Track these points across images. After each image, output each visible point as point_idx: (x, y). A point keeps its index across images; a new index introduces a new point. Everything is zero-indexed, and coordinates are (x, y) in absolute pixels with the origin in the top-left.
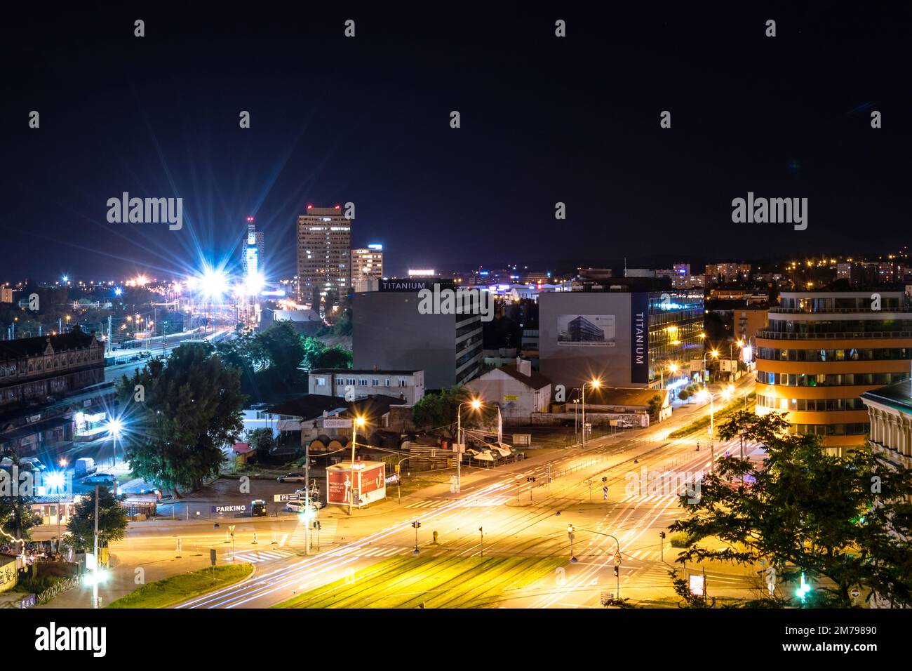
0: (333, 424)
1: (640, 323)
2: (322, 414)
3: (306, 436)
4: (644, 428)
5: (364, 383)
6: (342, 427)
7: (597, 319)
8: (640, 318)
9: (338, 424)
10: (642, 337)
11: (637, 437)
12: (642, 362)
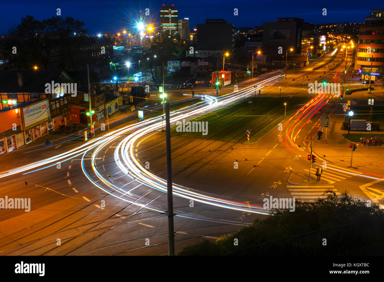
0: (202, 63)
1: (299, 32)
2: (198, 60)
3: (192, 68)
4: (302, 68)
5: (205, 53)
6: (205, 65)
7: (284, 31)
8: (299, 30)
9: (203, 63)
10: (299, 37)
11: (301, 70)
12: (299, 46)
